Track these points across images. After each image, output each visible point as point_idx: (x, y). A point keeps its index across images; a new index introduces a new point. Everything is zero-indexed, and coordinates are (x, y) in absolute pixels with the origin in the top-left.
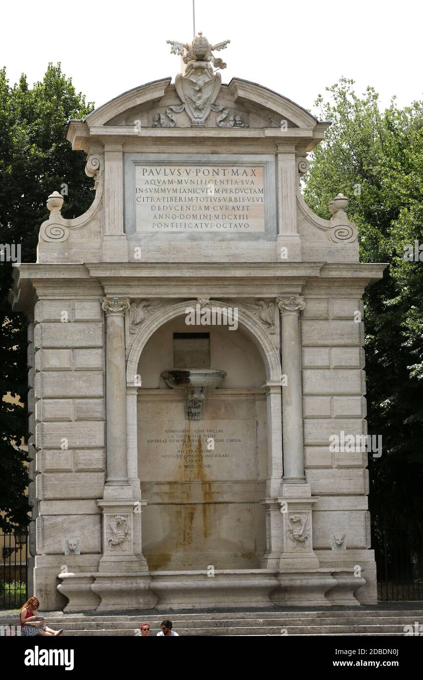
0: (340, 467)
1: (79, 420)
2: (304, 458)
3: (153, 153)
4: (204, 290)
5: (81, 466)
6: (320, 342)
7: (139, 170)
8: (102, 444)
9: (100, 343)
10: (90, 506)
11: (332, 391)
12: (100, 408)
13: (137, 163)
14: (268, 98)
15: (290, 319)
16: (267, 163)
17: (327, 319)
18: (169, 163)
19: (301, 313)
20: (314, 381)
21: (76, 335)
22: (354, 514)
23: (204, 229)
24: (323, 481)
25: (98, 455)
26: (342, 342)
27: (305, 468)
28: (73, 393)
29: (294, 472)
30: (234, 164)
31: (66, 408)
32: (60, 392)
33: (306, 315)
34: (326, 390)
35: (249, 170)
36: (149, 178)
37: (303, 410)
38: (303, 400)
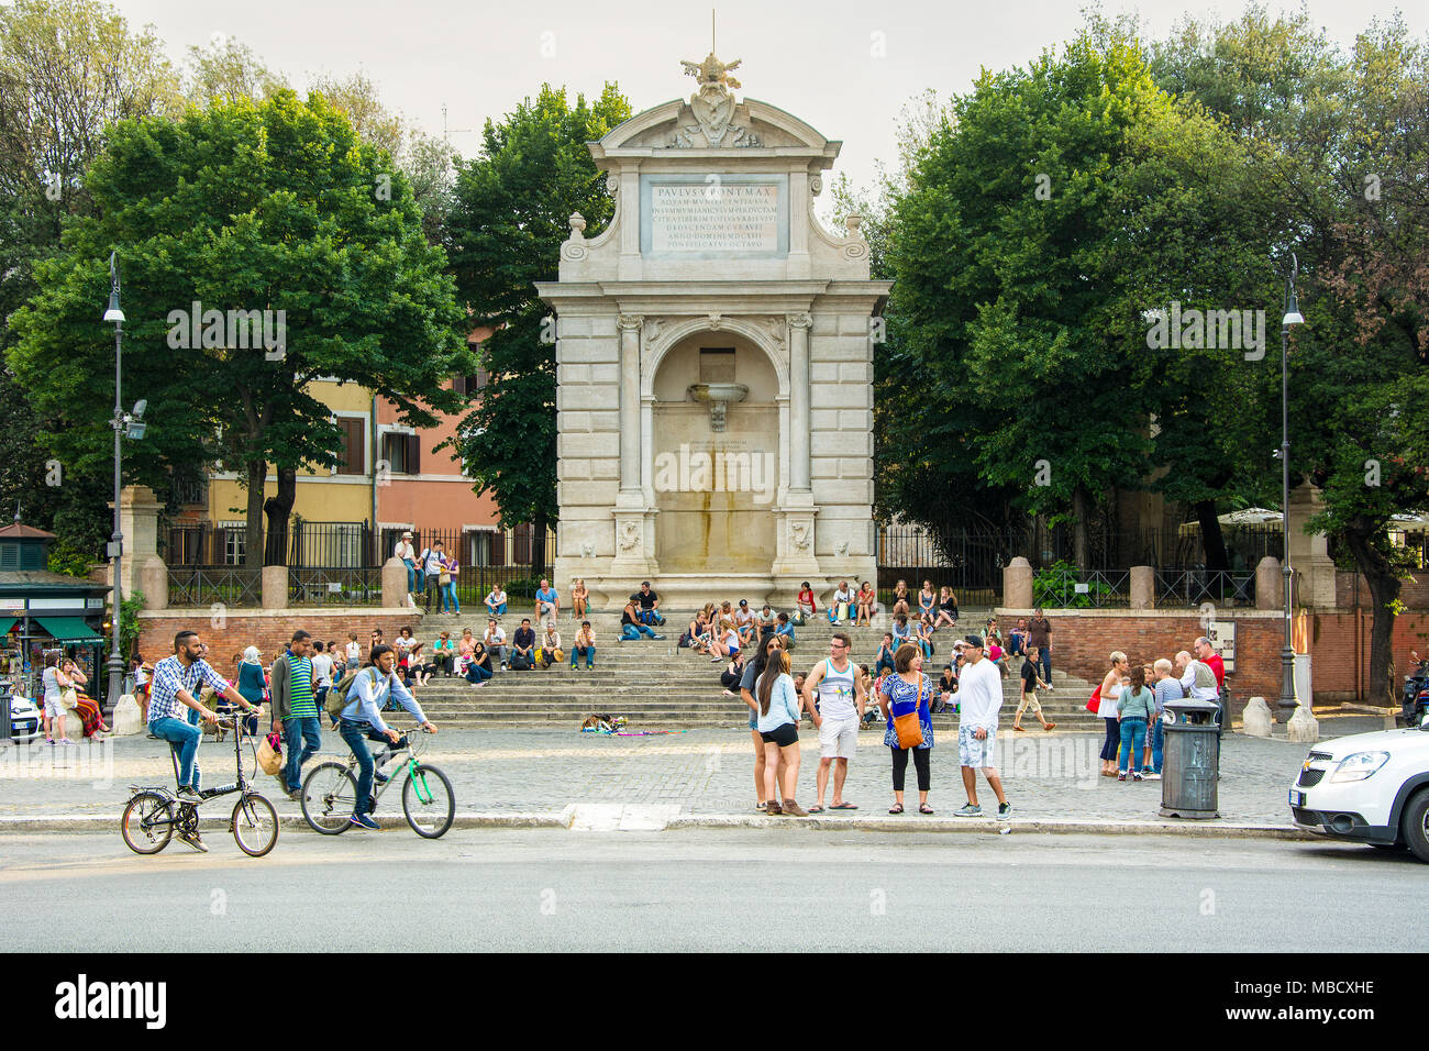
0: (845, 478)
1: (595, 431)
2: (810, 468)
3: (668, 173)
4: (716, 307)
5: (598, 475)
6: (828, 358)
7: (655, 190)
8: (618, 454)
9: (616, 358)
10: (604, 513)
11: (840, 405)
12: (615, 421)
13: (653, 184)
14: (779, 118)
15: (799, 335)
16: (779, 182)
17: (836, 335)
18: (685, 184)
19: (809, 330)
20: (821, 395)
21: (591, 350)
22: (858, 522)
23: (718, 248)
24: (827, 491)
25: (613, 464)
26: (850, 357)
27: (810, 479)
28: (590, 406)
29: (799, 482)
30: (748, 183)
31: (584, 420)
32: (577, 405)
33: (815, 330)
34: (833, 404)
35: (762, 190)
36: (665, 197)
37: (810, 423)
38: (810, 413)
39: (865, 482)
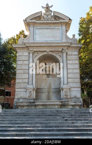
0: (75, 82)
1: (24, 73)
2: (68, 81)
3: (39, 27)
4: (48, 49)
5: (24, 82)
6: (71, 59)
9: (28, 59)
11: (73, 68)
12: (28, 71)
13: (36, 29)
16: (60, 28)
17: (72, 55)
18: (42, 29)
19: (67, 53)
20: (69, 66)
21: (23, 58)
22: (78, 91)
23: (48, 40)
24: (71, 85)
25: (27, 80)
26: (74, 59)
27: (68, 83)
28: (23, 68)
29: (66, 83)
30: (54, 29)
31: (21, 71)
32: (20, 68)
35: (57, 30)
36: (38, 31)
37: (67, 72)
38: (67, 70)
39: (79, 83)
